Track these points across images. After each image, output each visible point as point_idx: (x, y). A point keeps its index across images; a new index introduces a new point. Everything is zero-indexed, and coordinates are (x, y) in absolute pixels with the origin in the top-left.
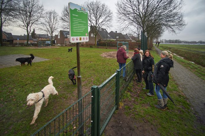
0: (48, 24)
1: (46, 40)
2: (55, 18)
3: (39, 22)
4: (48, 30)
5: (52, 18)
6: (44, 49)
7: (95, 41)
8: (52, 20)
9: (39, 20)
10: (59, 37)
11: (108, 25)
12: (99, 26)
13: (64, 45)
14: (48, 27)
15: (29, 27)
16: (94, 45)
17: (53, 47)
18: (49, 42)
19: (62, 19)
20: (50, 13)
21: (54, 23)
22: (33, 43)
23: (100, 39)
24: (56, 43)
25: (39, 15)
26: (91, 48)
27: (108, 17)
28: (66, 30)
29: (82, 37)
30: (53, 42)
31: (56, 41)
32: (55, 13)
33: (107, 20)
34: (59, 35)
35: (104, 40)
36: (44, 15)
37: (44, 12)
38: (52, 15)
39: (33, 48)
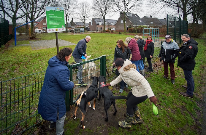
0: (81, 13)
1: (81, 28)
2: (87, 8)
3: (75, 13)
4: (81, 19)
5: (85, 7)
6: (78, 35)
7: (125, 28)
8: (85, 10)
9: (74, 11)
10: (92, 24)
11: (138, 10)
12: (128, 11)
13: (96, 32)
14: (82, 16)
15: (67, 17)
16: (124, 31)
17: (86, 33)
18: (83, 29)
19: (93, 8)
20: (83, 4)
21: (86, 12)
22: (71, 30)
23: (130, 25)
24: (89, 30)
25: (74, 6)
26: (120, 35)
27: (138, 1)
28: (96, 17)
29: (58, 29)
30: (87, 29)
31: (89, 28)
32: (86, 3)
33: (136, 4)
34: (92, 22)
35: (134, 26)
36: (78, 6)
37: (78, 4)
38: (85, 5)
39: (71, 34)
